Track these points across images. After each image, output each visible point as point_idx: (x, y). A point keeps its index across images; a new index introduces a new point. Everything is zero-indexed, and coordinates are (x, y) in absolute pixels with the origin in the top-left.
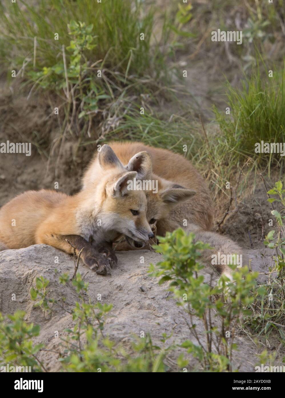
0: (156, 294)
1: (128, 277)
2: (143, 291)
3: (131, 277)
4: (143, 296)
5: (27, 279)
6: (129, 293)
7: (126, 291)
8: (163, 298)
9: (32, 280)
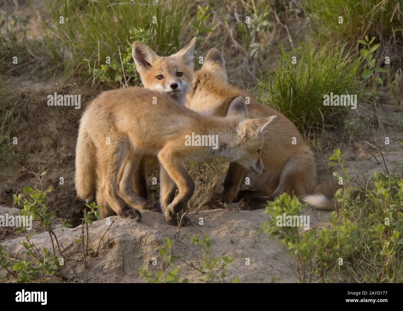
0: (244, 245)
1: (217, 232)
2: (232, 242)
3: (219, 232)
4: (235, 247)
5: (141, 239)
6: (222, 245)
7: (219, 244)
8: (250, 247)
9: (146, 240)
